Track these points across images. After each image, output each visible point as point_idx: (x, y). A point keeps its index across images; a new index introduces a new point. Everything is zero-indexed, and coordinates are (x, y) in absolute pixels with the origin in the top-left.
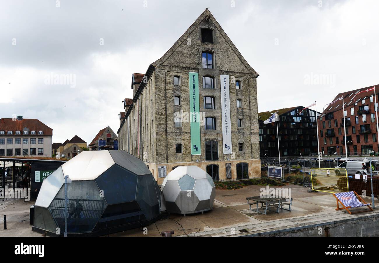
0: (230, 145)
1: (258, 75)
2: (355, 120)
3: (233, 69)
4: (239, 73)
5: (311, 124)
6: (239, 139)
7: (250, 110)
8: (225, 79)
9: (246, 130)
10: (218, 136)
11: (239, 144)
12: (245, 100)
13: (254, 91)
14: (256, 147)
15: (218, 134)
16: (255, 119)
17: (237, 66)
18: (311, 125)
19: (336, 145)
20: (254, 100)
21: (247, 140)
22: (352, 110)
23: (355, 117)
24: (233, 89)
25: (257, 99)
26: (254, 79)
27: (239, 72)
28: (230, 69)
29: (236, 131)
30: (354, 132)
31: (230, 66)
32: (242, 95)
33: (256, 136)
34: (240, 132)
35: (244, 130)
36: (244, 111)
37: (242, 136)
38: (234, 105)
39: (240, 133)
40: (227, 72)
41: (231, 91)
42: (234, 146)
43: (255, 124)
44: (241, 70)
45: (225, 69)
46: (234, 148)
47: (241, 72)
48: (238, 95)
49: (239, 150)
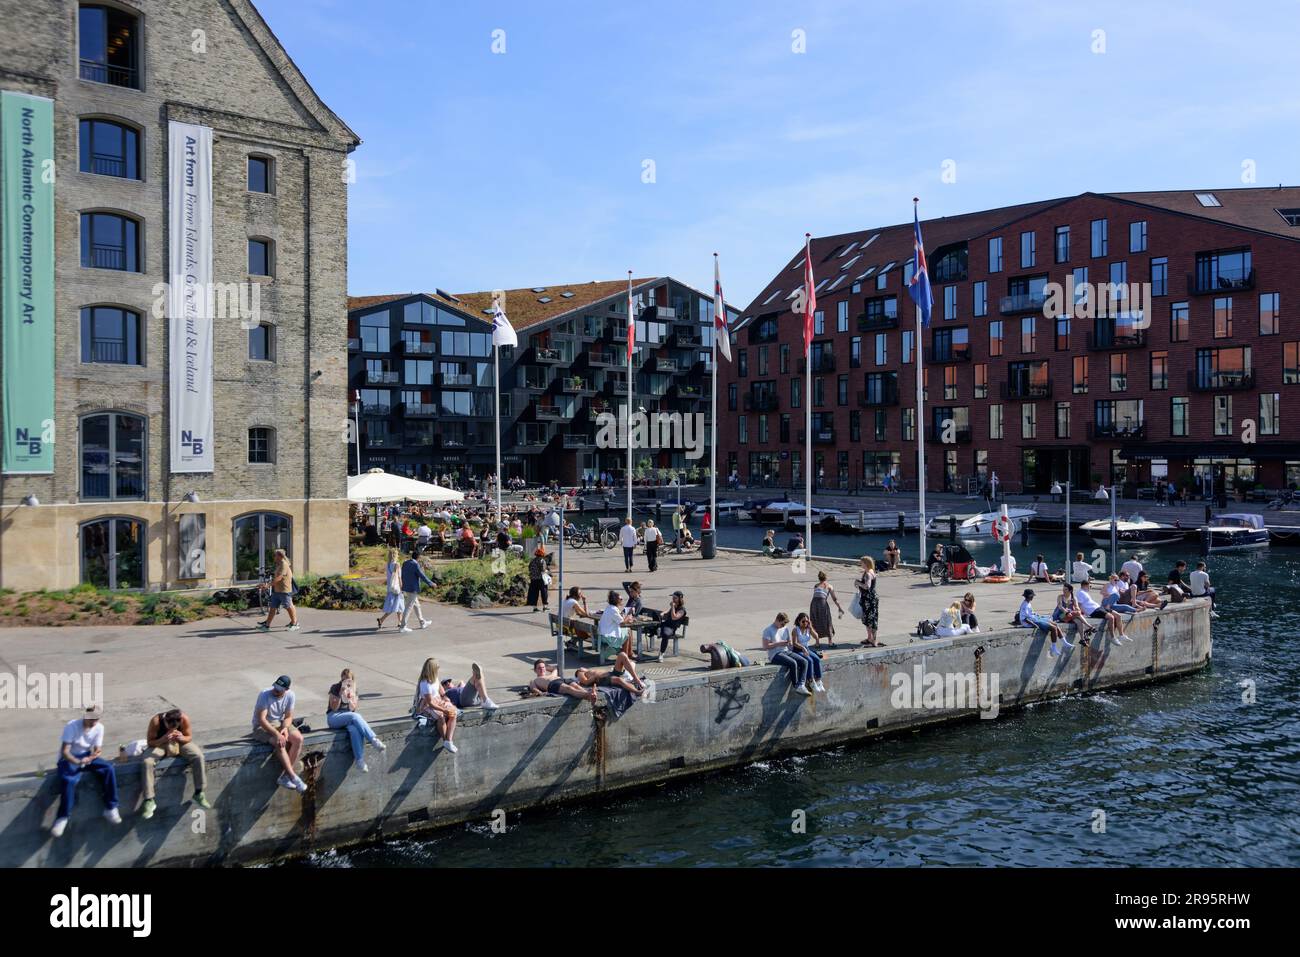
0: (204, 431)
1: (356, 143)
2: (848, 351)
3: (235, 102)
4: (265, 122)
5: (702, 355)
6: (250, 412)
7: (308, 287)
8: (191, 141)
9: (287, 373)
10: (146, 394)
11: (252, 431)
12: (288, 245)
13: (334, 206)
14: (333, 449)
15: (146, 385)
16: (334, 331)
17: (253, 91)
18: (702, 359)
19: (781, 444)
20: (331, 245)
21: (291, 414)
22: (843, 309)
23: (851, 338)
24: (232, 190)
25: (345, 245)
26: (337, 156)
27: (266, 117)
28: (220, 102)
29: (241, 374)
30: (843, 399)
31: (220, 88)
32: (276, 223)
33: (335, 401)
34: (259, 383)
35: (279, 371)
36: (280, 289)
37: (267, 399)
38: (233, 262)
39: (259, 386)
40: (203, 113)
41: (224, 198)
42: (224, 439)
43: (333, 353)
44: (272, 111)
45: (192, 99)
46: (224, 448)
47: (276, 119)
48: (256, 219)
49: (252, 459)
